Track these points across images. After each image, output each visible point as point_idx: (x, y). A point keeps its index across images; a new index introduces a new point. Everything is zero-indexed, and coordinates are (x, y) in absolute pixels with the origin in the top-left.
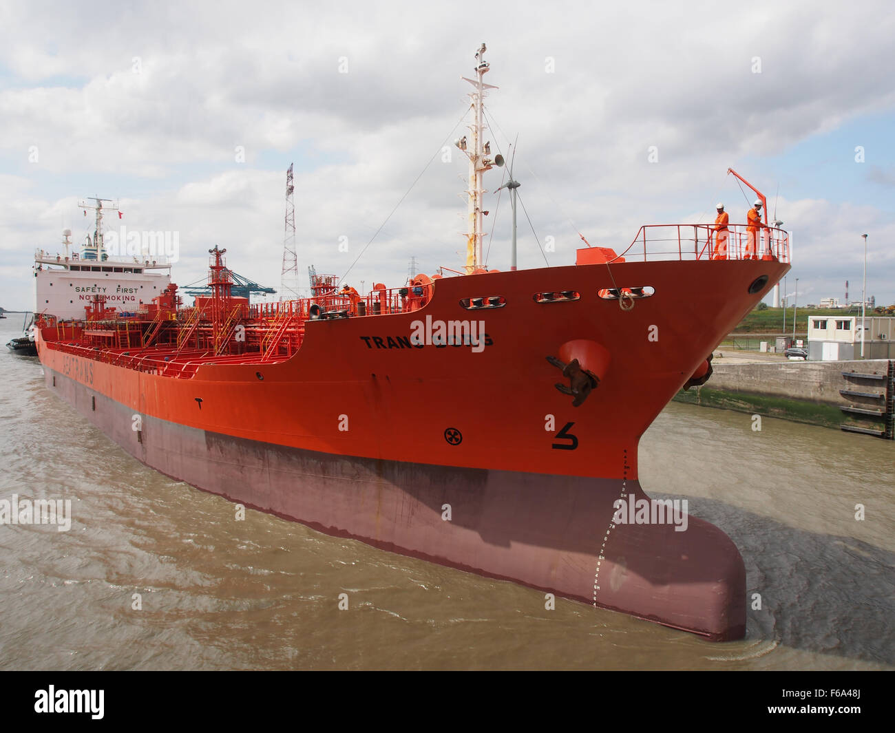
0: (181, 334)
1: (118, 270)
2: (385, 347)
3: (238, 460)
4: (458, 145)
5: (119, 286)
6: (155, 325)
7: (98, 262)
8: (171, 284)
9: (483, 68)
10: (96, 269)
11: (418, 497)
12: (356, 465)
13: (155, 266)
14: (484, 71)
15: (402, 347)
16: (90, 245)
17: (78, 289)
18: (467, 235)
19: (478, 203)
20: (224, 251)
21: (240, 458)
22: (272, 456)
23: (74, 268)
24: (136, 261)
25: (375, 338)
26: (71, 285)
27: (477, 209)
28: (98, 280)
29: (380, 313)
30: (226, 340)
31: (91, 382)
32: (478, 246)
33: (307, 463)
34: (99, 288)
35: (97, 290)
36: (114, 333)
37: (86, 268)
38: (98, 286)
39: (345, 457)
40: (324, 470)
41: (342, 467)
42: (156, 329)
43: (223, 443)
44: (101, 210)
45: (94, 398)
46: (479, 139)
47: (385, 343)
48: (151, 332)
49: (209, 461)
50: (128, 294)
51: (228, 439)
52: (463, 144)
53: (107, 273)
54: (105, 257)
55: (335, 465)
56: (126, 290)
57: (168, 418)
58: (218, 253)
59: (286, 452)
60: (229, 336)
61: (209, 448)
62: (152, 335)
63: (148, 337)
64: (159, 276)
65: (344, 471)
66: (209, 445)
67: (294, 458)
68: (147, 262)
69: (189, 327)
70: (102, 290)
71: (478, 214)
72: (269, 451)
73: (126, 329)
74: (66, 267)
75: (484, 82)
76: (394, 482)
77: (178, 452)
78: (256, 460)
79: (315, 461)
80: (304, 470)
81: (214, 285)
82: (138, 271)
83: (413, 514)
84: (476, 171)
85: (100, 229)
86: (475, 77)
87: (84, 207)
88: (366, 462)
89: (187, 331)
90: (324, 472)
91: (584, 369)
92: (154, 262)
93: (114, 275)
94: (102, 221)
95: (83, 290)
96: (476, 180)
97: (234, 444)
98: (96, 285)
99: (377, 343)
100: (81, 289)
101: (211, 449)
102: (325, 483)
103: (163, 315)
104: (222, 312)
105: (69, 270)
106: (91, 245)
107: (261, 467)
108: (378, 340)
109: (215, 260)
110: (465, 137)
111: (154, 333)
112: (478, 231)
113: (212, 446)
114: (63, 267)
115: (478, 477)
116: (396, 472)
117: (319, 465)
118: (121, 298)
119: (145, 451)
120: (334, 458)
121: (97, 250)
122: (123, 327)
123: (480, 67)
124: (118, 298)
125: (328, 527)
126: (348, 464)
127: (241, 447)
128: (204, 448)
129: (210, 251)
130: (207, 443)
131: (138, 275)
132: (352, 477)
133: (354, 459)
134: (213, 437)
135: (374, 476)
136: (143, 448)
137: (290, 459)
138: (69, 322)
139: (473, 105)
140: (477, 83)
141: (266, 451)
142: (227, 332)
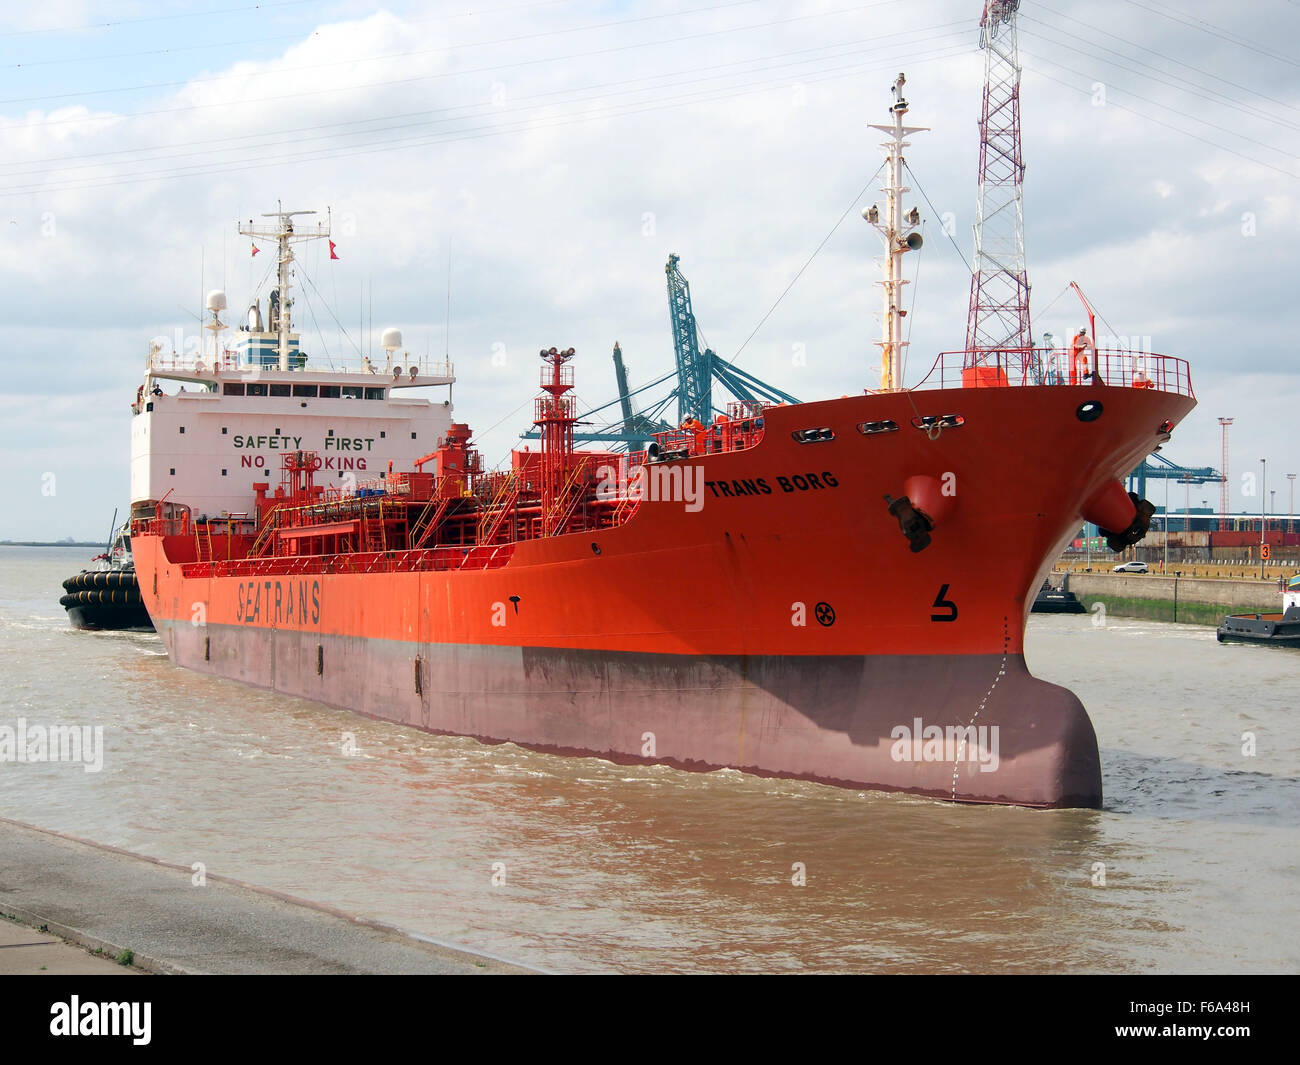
0: (483, 524)
1: (330, 391)
2: (733, 495)
3: (569, 685)
4: (865, 217)
5: (331, 433)
6: (433, 510)
7: (282, 372)
8: (455, 426)
9: (902, 106)
10: (280, 390)
11: (786, 700)
12: (718, 667)
13: (415, 379)
14: (901, 113)
15: (751, 493)
16: (260, 329)
17: (238, 442)
18: (881, 345)
19: (895, 298)
20: (570, 353)
21: (571, 681)
22: (614, 670)
23: (234, 389)
24: (371, 368)
25: (720, 483)
26: (225, 431)
27: (893, 307)
28: (285, 417)
29: (721, 451)
30: (563, 521)
31: (315, 620)
32: (894, 360)
33: (658, 674)
34: (286, 439)
35: (280, 442)
36: (356, 524)
37: (257, 389)
38: (282, 434)
39: (702, 658)
40: (679, 679)
41: (700, 674)
42: (437, 516)
43: (548, 662)
44: (290, 240)
45: (321, 650)
46: (895, 207)
47: (732, 489)
48: (427, 521)
49: (529, 695)
50: (351, 454)
51: (554, 653)
52: (873, 216)
53: (303, 399)
54: (298, 359)
55: (692, 672)
56: (345, 444)
57: (466, 640)
58: (558, 359)
59: (630, 661)
60: (568, 513)
61: (527, 675)
62: (428, 528)
63: (421, 531)
64: (423, 406)
65: (702, 678)
66: (528, 669)
67: (642, 669)
68: (398, 370)
69: (498, 508)
70: (291, 443)
71: (895, 315)
72: (610, 663)
73: (377, 516)
74: (213, 387)
75: (903, 125)
76: (761, 684)
77: (482, 691)
78: (592, 681)
79: (668, 669)
80: (654, 684)
81: (544, 422)
82: (374, 393)
83: (780, 724)
84: (892, 252)
85: (287, 288)
86: (890, 120)
87: (251, 234)
88: (728, 660)
89: (493, 516)
90: (678, 684)
91: (916, 507)
92: (414, 370)
93: (318, 405)
94: (291, 266)
95: (250, 442)
96: (892, 266)
97: (563, 661)
98: (278, 431)
99: (723, 490)
100: (245, 441)
101: (531, 675)
102: (679, 699)
103: (449, 487)
104: (557, 471)
105: (220, 395)
106: (262, 330)
107: (598, 690)
108: (724, 486)
109: (552, 371)
110: (875, 207)
111: (433, 522)
112: (894, 340)
113: (532, 669)
114: (203, 387)
115: (852, 665)
116: (763, 669)
117: (673, 675)
118: (334, 463)
119: (426, 706)
120: (691, 661)
121: (277, 342)
122: (373, 514)
123: (896, 107)
124: (328, 464)
125: (683, 761)
126: (707, 667)
127: (572, 664)
128: (520, 675)
129: (544, 354)
130: (525, 666)
131: (374, 403)
132: (713, 685)
133: (715, 659)
134: (534, 656)
135: (738, 678)
136: (424, 702)
137: (636, 672)
138: (217, 522)
139: (888, 159)
140: (892, 128)
141: (605, 663)
142: (564, 506)
